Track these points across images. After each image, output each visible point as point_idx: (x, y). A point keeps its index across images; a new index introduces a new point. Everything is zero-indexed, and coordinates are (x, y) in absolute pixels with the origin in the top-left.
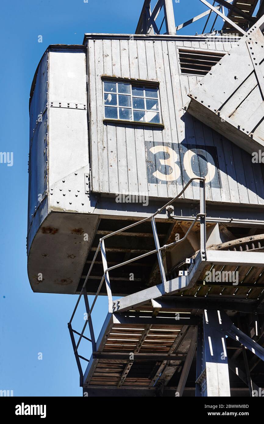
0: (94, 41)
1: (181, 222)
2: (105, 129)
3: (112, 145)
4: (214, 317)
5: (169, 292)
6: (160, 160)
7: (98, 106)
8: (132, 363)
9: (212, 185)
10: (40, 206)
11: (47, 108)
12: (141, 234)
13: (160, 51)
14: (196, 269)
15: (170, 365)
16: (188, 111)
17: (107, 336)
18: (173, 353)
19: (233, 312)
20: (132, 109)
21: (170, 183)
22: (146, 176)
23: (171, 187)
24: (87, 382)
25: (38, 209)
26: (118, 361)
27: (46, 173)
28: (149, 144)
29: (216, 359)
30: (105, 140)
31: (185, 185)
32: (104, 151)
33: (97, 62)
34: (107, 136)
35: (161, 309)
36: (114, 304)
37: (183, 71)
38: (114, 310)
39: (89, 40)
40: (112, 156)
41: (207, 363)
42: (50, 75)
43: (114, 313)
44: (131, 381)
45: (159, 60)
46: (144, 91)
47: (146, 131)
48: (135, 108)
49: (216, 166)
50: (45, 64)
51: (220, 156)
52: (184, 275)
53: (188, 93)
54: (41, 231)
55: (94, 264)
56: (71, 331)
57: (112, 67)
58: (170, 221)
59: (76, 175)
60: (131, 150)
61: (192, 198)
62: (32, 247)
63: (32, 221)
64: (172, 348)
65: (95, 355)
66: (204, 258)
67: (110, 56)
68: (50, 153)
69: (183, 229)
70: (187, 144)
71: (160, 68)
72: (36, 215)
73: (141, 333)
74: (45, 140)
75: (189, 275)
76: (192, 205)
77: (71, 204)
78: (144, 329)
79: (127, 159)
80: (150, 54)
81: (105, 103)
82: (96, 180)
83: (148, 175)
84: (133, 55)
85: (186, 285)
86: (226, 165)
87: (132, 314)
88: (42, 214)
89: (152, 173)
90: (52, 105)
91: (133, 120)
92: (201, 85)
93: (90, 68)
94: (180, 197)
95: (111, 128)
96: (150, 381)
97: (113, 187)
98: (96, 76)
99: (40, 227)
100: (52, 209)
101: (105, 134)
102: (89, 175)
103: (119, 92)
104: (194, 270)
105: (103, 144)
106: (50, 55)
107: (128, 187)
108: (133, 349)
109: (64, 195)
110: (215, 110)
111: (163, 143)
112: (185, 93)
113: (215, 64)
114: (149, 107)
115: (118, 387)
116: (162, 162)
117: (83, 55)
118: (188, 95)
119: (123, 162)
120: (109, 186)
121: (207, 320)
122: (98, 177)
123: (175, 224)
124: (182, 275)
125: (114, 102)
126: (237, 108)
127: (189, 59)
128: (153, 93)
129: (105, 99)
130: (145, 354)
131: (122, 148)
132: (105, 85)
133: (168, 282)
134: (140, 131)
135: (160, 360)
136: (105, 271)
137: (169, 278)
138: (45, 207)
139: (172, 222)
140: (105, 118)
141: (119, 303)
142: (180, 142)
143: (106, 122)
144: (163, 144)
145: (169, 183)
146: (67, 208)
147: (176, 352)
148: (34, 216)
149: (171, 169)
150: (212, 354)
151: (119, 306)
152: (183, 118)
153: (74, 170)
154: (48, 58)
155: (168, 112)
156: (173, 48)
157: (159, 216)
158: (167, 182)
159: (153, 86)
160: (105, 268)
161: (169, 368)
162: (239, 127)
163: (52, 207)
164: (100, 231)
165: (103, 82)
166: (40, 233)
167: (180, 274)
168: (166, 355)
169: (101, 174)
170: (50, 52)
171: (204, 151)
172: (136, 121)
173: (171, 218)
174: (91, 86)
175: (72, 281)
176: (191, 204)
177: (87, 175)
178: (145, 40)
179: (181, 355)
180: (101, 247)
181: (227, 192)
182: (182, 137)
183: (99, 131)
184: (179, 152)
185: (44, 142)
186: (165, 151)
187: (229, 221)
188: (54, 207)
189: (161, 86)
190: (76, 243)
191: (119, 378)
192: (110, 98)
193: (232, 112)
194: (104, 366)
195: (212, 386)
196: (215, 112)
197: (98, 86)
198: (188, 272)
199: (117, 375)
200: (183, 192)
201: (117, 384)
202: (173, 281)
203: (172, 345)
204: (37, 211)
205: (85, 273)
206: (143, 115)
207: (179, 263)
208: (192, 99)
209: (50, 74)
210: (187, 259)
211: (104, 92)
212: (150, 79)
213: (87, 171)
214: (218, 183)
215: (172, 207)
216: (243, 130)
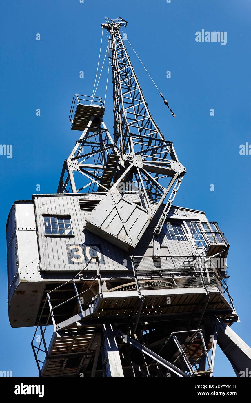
0: (38, 198)
1: (87, 282)
2: (46, 239)
3: (50, 247)
4: (108, 327)
5: (85, 317)
6: (74, 252)
7: (42, 228)
8: (67, 360)
9: (100, 262)
10: (15, 280)
11: (16, 231)
12: (67, 290)
13: (70, 201)
15: (87, 358)
16: (86, 228)
17: (53, 345)
18: (88, 351)
19: (117, 324)
20: (59, 229)
22: (68, 261)
23: (80, 265)
24: (43, 375)
25: (13, 282)
26: (60, 359)
27: (17, 263)
28: (68, 245)
29: (113, 349)
30: (46, 244)
31: (87, 264)
32: (46, 250)
33: (39, 207)
35: (81, 327)
36: (57, 327)
37: (82, 210)
39: (35, 197)
40: (50, 253)
41: (108, 352)
43: (57, 331)
44: (67, 370)
45: (70, 205)
46: (64, 220)
47: (66, 239)
49: (101, 253)
50: (13, 210)
51: (103, 248)
52: (92, 306)
53: (85, 219)
54: (16, 293)
55: (44, 309)
56: (33, 347)
57: (47, 210)
59: (33, 263)
60: (59, 248)
61: (91, 270)
62: (11, 302)
63: (11, 289)
64: (87, 348)
65: (47, 358)
66: (101, 296)
67: (46, 204)
68: (19, 253)
69: (88, 286)
70: (86, 244)
71: (70, 209)
72: (13, 285)
73: (71, 341)
74: (16, 247)
75: (94, 306)
76: (91, 273)
77: (31, 277)
78: (73, 339)
79: (58, 253)
80: (65, 203)
81: (45, 227)
82: (43, 265)
83: (69, 260)
84: (57, 204)
85: (93, 312)
86: (106, 252)
87: (66, 331)
88: (16, 284)
89: (71, 259)
90: (18, 230)
91: (59, 234)
92: (91, 215)
93: (36, 211)
94: (85, 269)
95: (49, 239)
96: (76, 369)
97: (52, 267)
98: (40, 214)
99: (15, 291)
100: (21, 281)
101: (46, 241)
102: (40, 262)
103: (51, 221)
104: (97, 303)
105: (45, 247)
106: (16, 206)
107: (60, 266)
108: (67, 352)
109: (27, 273)
110: (99, 226)
112: (83, 220)
113: (96, 205)
114: (67, 227)
115: (60, 375)
116: (75, 253)
117: (33, 205)
119: (56, 254)
120: (50, 267)
121: (105, 329)
122: (44, 263)
123: (84, 283)
124: (91, 307)
125: (49, 226)
126: (109, 224)
127: (84, 204)
128: (68, 221)
129: (45, 225)
130: (73, 353)
131: (55, 248)
133: (84, 311)
134: (63, 239)
135: (82, 356)
136: (51, 310)
137: (84, 309)
138: (17, 280)
139: (82, 282)
140: (45, 234)
141: (59, 326)
142: (83, 243)
143: (46, 236)
144: (75, 244)
145: (79, 263)
146: (29, 279)
149: (80, 256)
150: (110, 347)
151: (59, 328)
152: (83, 232)
153: (31, 261)
155: (76, 230)
156: (76, 199)
157: (75, 280)
159: (68, 218)
160: (51, 308)
161: (86, 360)
162: (111, 233)
164: (46, 291)
165: (43, 217)
167: (90, 307)
168: (85, 352)
169: (45, 261)
170: (16, 204)
171: (95, 246)
172: (61, 235)
173: (81, 280)
174: (37, 219)
175: (32, 319)
177: (38, 263)
178: (62, 196)
179: (92, 352)
180: (48, 298)
181: (108, 265)
182: (84, 241)
183: (43, 240)
184: (83, 248)
186: (76, 248)
187: (110, 279)
189: (71, 217)
190: (34, 298)
191: (60, 369)
192: (47, 224)
193: (107, 226)
194: (52, 363)
195: (112, 364)
197: (40, 219)
199: (59, 368)
200: (86, 267)
201: (59, 373)
202: (86, 310)
203: (87, 346)
205: (39, 314)
206: (64, 231)
207: (88, 303)
208: (87, 222)
209: (16, 214)
210: (93, 298)
211: (44, 222)
212: (66, 214)
213: (38, 261)
214: (103, 261)
215: (82, 274)
216: (113, 234)
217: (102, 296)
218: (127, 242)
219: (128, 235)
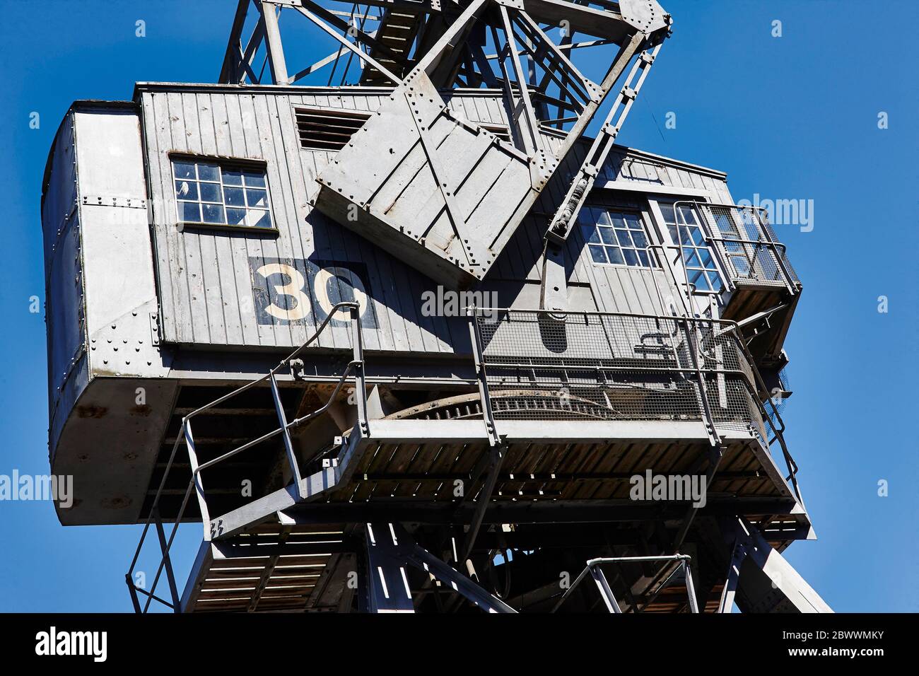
0: (153, 95)
1: (316, 386)
2: (180, 239)
3: (193, 265)
4: (382, 533)
5: (307, 497)
6: (276, 284)
7: (166, 200)
9: (364, 323)
10: (74, 371)
11: (77, 207)
12: (250, 411)
13: (265, 112)
14: (351, 453)
16: (317, 207)
17: (201, 584)
18: (313, 607)
19: (413, 525)
20: (225, 206)
21: (294, 323)
22: (254, 313)
23: (296, 329)
25: (69, 377)
27: (82, 314)
28: (255, 262)
30: (182, 256)
31: (319, 326)
32: (181, 275)
33: (159, 129)
34: (185, 250)
35: (293, 528)
36: (213, 525)
37: (304, 144)
38: (213, 536)
39: (143, 93)
40: (195, 284)
42: (78, 153)
43: (214, 541)
45: (265, 127)
46: (242, 176)
47: (249, 241)
48: (229, 204)
49: (367, 293)
50: (68, 134)
51: (373, 278)
52: (331, 465)
53: (315, 178)
54: (76, 413)
55: (171, 469)
56: (133, 589)
57: (186, 137)
58: (298, 385)
59: (135, 315)
60: (226, 272)
61: (331, 346)
62: (60, 443)
63: (59, 399)
64: (311, 599)
66: (364, 432)
67: (181, 118)
68: (87, 280)
69: (320, 397)
70: (318, 261)
71: (266, 139)
72: (67, 387)
73: (260, 574)
74: (76, 260)
75: (339, 465)
76: (332, 358)
77: (128, 364)
78: (264, 567)
79: (221, 287)
80: (249, 116)
81: (179, 197)
82: (170, 323)
83: (257, 312)
84: (220, 119)
85: (335, 483)
86: (384, 291)
87: (245, 540)
88: (78, 384)
89: (264, 307)
90: (85, 202)
91: (227, 224)
92: (337, 163)
93: (148, 140)
94: (311, 345)
95: (191, 237)
97: (200, 333)
98: (160, 153)
99: (74, 407)
100: (96, 374)
101: (181, 246)
102: (158, 315)
103: (200, 179)
104: (348, 455)
105: (178, 264)
106: (76, 119)
107: (226, 331)
108: (244, 606)
109: (116, 350)
110: (362, 203)
111: (279, 259)
112: (310, 179)
113: (356, 131)
114: (253, 202)
116: (280, 290)
117: (135, 118)
118: (316, 180)
119: (214, 292)
120: (193, 331)
121: (373, 540)
122: (173, 318)
123: (306, 389)
124: (328, 465)
125: (192, 194)
126: (397, 199)
127: (313, 123)
128: (257, 180)
129: (178, 190)
130: (265, 612)
131: (211, 270)
132: (175, 167)
133: (305, 480)
134: (239, 241)
136: (193, 471)
137: (306, 474)
138: (83, 371)
139: (301, 386)
140: (179, 221)
141: (221, 522)
142: (307, 257)
144: (279, 261)
145: (292, 323)
146: (121, 370)
147: (319, 604)
148: (63, 389)
149: (295, 300)
150: (387, 596)
151: (222, 529)
152: (308, 219)
153: (130, 308)
154: (73, 123)
155: (284, 210)
156: (286, 106)
157: (279, 377)
158: (289, 323)
159: (257, 169)
160: (194, 465)
162: (402, 228)
163: (95, 371)
164: (179, 409)
165: (172, 163)
166: (75, 417)
167: (324, 465)
168: (302, 611)
169: (178, 312)
170: (76, 114)
171: (347, 271)
172: (232, 225)
173: (298, 379)
174: (151, 168)
175: (131, 501)
176: (332, 355)
177: (154, 316)
178: (238, 93)
179: (327, 610)
180: (185, 434)
181: (388, 334)
182: (310, 249)
183: (170, 242)
184: (307, 273)
185: (76, 264)
186: (284, 272)
187: (394, 381)
188: (99, 369)
189: (270, 168)
190: (138, 432)
192: (185, 188)
193: (389, 205)
196: (362, 206)
197: (163, 169)
198: (338, 461)
200: (316, 336)
202: (313, 477)
203: (312, 592)
204: (67, 380)
205: (154, 483)
206: (242, 215)
207: (317, 455)
208: (324, 187)
209: (78, 149)
210: (336, 438)
211: (174, 179)
212: (250, 157)
213: (154, 309)
214: (374, 320)
215: (299, 361)
216: (409, 233)
217: (367, 432)
218: (457, 261)
219: (459, 238)
